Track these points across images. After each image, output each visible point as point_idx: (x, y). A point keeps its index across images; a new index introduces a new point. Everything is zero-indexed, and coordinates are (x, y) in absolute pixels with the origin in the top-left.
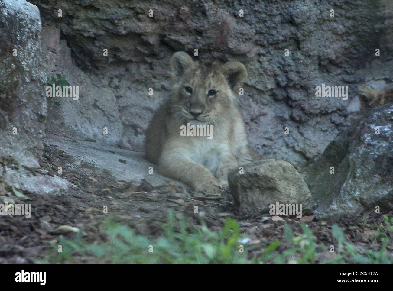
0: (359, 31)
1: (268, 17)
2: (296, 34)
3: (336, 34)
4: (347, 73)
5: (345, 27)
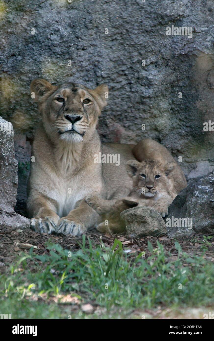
0: (193, 134)
2: (158, 136)
3: (181, 135)
4: (188, 157)
5: (185, 131)
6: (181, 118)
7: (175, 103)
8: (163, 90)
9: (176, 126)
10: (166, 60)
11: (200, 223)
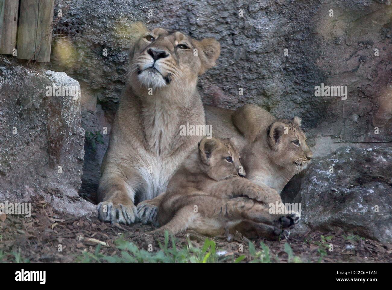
0: (312, 101)
1: (248, 91)
3: (296, 103)
5: (302, 98)
6: (297, 81)
7: (289, 62)
8: (274, 44)
9: (290, 91)
10: (280, 5)
11: (318, 218)
